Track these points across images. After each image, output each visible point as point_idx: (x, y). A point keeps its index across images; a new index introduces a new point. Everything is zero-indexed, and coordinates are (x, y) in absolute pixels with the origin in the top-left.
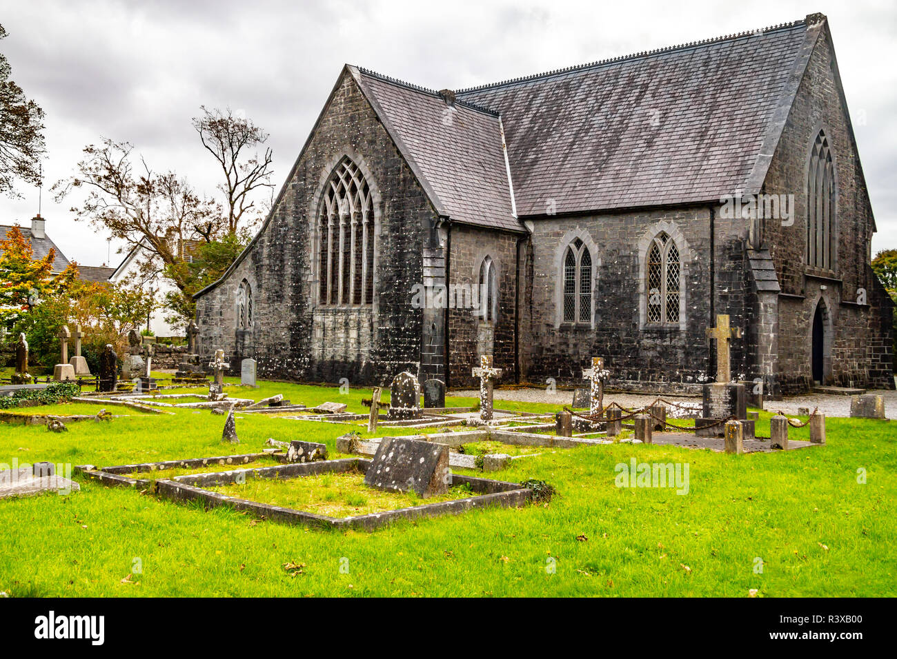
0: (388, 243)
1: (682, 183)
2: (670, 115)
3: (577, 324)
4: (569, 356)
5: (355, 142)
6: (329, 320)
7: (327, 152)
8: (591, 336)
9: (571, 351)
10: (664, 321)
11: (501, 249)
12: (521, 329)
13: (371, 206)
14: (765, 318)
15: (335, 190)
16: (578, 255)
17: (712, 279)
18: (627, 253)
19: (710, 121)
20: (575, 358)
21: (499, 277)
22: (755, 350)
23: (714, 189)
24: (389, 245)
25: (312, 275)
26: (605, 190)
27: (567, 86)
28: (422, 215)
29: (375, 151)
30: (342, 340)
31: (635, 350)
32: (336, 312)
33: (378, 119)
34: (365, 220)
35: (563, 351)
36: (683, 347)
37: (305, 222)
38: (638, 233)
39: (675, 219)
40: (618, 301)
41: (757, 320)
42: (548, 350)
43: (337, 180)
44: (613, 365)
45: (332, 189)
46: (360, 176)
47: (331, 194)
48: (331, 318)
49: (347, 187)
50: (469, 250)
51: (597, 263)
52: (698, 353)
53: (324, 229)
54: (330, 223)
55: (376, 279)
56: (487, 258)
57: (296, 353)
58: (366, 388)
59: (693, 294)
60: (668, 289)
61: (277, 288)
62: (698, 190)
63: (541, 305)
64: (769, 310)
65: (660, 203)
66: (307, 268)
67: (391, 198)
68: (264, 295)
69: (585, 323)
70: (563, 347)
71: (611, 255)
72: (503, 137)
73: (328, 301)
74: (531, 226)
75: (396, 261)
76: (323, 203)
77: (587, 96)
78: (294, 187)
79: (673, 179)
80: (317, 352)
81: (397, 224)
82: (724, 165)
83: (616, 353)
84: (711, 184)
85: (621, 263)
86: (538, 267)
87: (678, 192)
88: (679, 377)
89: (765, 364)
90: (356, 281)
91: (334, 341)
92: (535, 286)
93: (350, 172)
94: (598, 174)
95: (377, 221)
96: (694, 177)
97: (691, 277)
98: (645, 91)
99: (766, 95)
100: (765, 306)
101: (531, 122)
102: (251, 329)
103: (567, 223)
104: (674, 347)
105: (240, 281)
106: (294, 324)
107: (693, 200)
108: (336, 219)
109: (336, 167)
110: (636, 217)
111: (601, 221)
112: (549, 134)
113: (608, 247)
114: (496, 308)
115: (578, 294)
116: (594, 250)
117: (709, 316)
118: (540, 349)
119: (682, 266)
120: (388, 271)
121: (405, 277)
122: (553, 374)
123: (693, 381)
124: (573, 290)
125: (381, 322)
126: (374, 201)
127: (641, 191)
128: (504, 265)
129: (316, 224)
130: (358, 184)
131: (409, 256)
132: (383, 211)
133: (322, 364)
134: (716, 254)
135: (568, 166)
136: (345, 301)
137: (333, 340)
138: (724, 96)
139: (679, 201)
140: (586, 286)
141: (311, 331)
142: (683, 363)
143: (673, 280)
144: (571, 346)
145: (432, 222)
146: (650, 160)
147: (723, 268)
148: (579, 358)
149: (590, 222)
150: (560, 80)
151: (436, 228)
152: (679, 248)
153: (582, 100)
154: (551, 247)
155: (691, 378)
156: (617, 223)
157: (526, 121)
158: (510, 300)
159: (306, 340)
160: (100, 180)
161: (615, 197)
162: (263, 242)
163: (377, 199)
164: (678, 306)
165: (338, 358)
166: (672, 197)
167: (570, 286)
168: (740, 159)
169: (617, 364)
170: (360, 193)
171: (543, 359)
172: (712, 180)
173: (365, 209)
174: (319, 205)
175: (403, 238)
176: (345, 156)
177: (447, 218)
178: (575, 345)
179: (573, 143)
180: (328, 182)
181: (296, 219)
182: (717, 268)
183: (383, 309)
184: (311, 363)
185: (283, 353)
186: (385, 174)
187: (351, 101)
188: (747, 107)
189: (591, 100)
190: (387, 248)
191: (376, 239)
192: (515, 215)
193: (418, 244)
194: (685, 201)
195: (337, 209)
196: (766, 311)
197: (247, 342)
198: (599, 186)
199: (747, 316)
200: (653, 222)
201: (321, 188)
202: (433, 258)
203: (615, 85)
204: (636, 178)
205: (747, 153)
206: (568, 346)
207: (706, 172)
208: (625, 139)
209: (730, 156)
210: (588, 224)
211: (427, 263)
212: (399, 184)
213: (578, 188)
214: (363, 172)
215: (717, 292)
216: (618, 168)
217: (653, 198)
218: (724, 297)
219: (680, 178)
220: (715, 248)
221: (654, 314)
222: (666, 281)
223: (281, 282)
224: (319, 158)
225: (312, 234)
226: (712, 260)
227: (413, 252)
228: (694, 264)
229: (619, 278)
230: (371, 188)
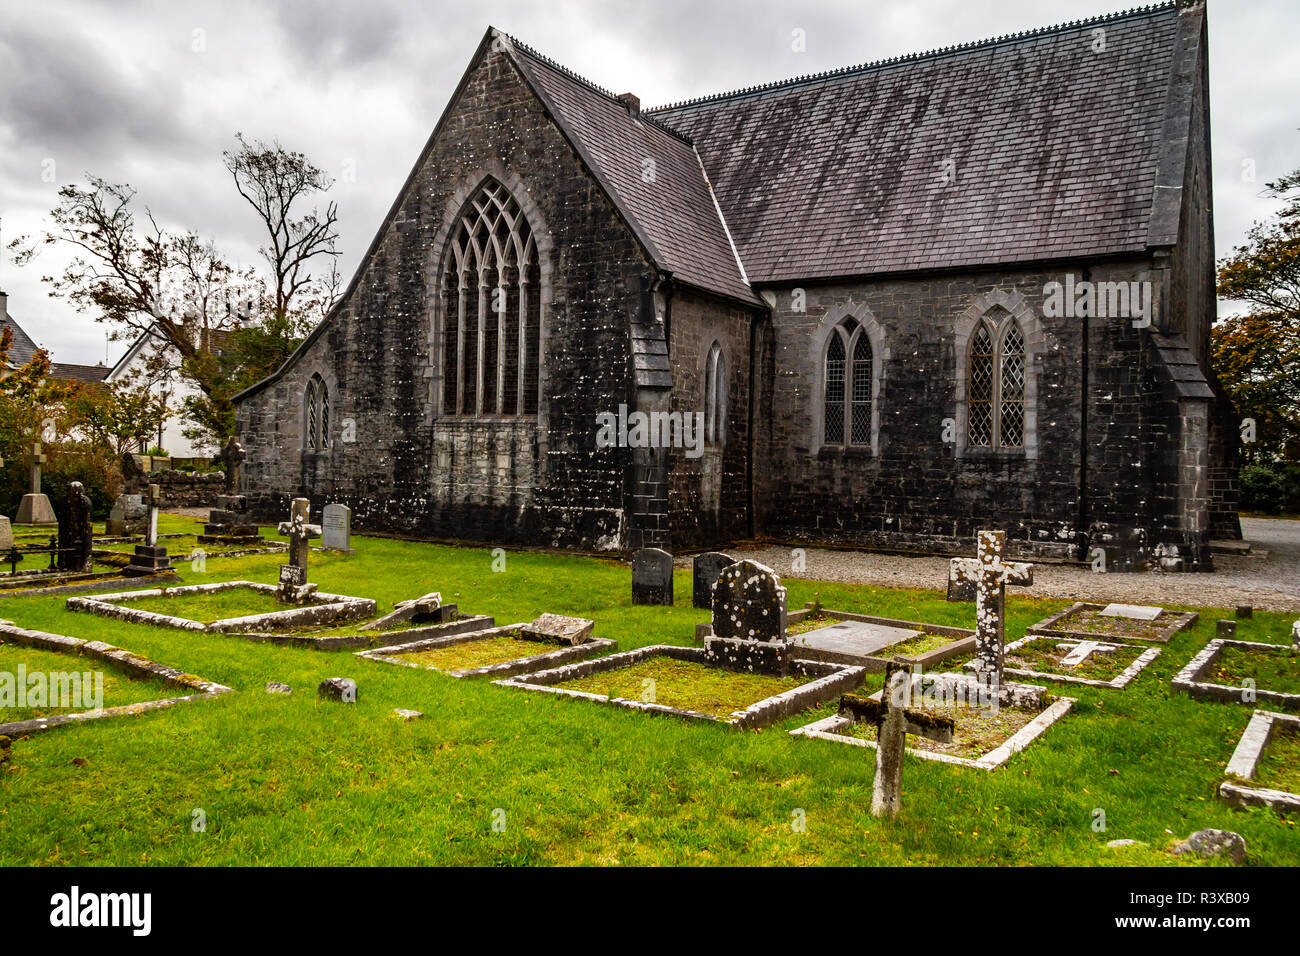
0: (565, 316)
1: (1026, 230)
2: (977, 136)
3: (848, 448)
4: (834, 496)
5: (506, 154)
6: (461, 440)
7: (457, 170)
8: (873, 467)
9: (837, 489)
10: (997, 444)
11: (732, 331)
12: (754, 455)
13: (534, 255)
14: (1189, 438)
15: (471, 231)
16: (849, 343)
17: (1085, 381)
18: (935, 339)
19: (1049, 142)
20: (845, 501)
21: (728, 374)
22: (1173, 491)
23: (1088, 238)
24: (567, 320)
25: (431, 367)
26: (895, 243)
27: (794, 104)
28: (626, 270)
29: (542, 167)
30: (484, 471)
31: (948, 489)
32: (472, 428)
33: (548, 115)
34: (522, 280)
35: (824, 489)
36: (1031, 485)
37: (420, 282)
38: (955, 309)
39: (1018, 286)
40: (919, 413)
41: (1178, 445)
42: (799, 487)
43: (473, 217)
44: (909, 511)
45: (464, 230)
46: (514, 209)
47: (464, 238)
48: (465, 436)
49: (491, 228)
50: (694, 331)
51: (882, 354)
52: (1058, 494)
53: (452, 295)
54: (462, 286)
55: (543, 375)
56: (715, 344)
57: (404, 492)
58: (530, 550)
59: (1050, 404)
60: (1005, 395)
61: (372, 388)
62: (1058, 241)
63: (788, 418)
64: (1196, 428)
65: (996, 260)
66: (423, 357)
67: (571, 241)
68: (349, 398)
69: (862, 446)
70: (825, 483)
71: (907, 342)
72: (705, 174)
73: (459, 409)
74: (772, 301)
75: (579, 345)
76: (448, 253)
77: (831, 115)
78: (399, 227)
79: (1010, 225)
80: (440, 487)
81: (581, 286)
82: (1093, 204)
83: (914, 493)
84: (1080, 232)
85: (924, 356)
86: (782, 362)
87: (1023, 244)
88: (1024, 531)
89: (1189, 514)
90: (506, 377)
91: (470, 474)
92: (777, 389)
93: (497, 202)
94: (876, 221)
95: (544, 281)
96: (1046, 222)
97: (1047, 377)
98: (925, 106)
99: (1136, 105)
100: (1190, 421)
101: (746, 152)
102: (326, 452)
103: (833, 293)
104: (1016, 485)
105: (309, 378)
106: (400, 445)
107: (1055, 255)
108: (472, 278)
109: (473, 194)
110: (951, 284)
111: (891, 291)
112: (778, 168)
113: (902, 330)
114: (726, 423)
115: (848, 401)
116: (878, 334)
117: (1078, 437)
118: (785, 486)
119: (1030, 358)
120: (565, 361)
121: (595, 374)
122: (808, 523)
123: (1050, 537)
124: (841, 396)
125: (553, 443)
126: (541, 247)
127: (957, 244)
128: (735, 357)
129: (438, 287)
130: (511, 223)
131: (603, 337)
132: (556, 264)
133: (450, 506)
134: (1091, 340)
135: (822, 210)
136: (489, 408)
137: (469, 471)
138: (1061, 109)
139: (1031, 257)
140: (863, 388)
141: (430, 456)
142: (1031, 510)
143: (1014, 382)
144: (838, 481)
145: (644, 282)
146: (962, 200)
147: (1103, 363)
148: (850, 501)
149: (871, 293)
150: (781, 96)
151: (651, 291)
152: (1027, 331)
153: (823, 121)
154: (805, 331)
155: (1046, 533)
156: (918, 293)
157: (737, 152)
158: (742, 411)
159: (420, 471)
160: (85, 236)
161: (912, 254)
162: (346, 315)
163: (545, 244)
164: (1020, 421)
165: (477, 500)
166: (1014, 251)
167: (835, 389)
168: (1119, 194)
169: (916, 510)
170: (514, 235)
171: (790, 501)
172: (1079, 226)
173: (523, 262)
174: (443, 256)
175: (592, 308)
176: (489, 177)
177: (668, 274)
178: (845, 480)
179: (822, 179)
180: (458, 220)
181: (403, 279)
182: (1092, 363)
183: (555, 423)
184: (431, 506)
185: (381, 490)
186: (560, 203)
187: (499, 88)
188: (1109, 121)
189: (839, 121)
190: (563, 324)
191: (544, 310)
192: (746, 281)
193: (619, 316)
194: (1039, 257)
195: (473, 262)
196: (1191, 431)
197: (320, 472)
198: (881, 238)
199: (1153, 438)
200: (980, 291)
201: (447, 228)
202: (648, 341)
203: (873, 100)
204: (942, 226)
205: (1132, 185)
206: (832, 481)
207: (1064, 214)
208: (909, 172)
209: (1100, 190)
210: (869, 295)
211: (638, 347)
212: (584, 219)
213: (847, 242)
214: (520, 201)
215: (1093, 401)
216: (907, 212)
217: (981, 254)
218: (1106, 408)
219: (1020, 224)
220: (1090, 332)
221: (980, 434)
222: (1001, 383)
223: (379, 379)
224: (442, 180)
225: (432, 302)
226: (1085, 348)
227: (610, 330)
228: (1052, 356)
229: (921, 378)
230: (534, 228)
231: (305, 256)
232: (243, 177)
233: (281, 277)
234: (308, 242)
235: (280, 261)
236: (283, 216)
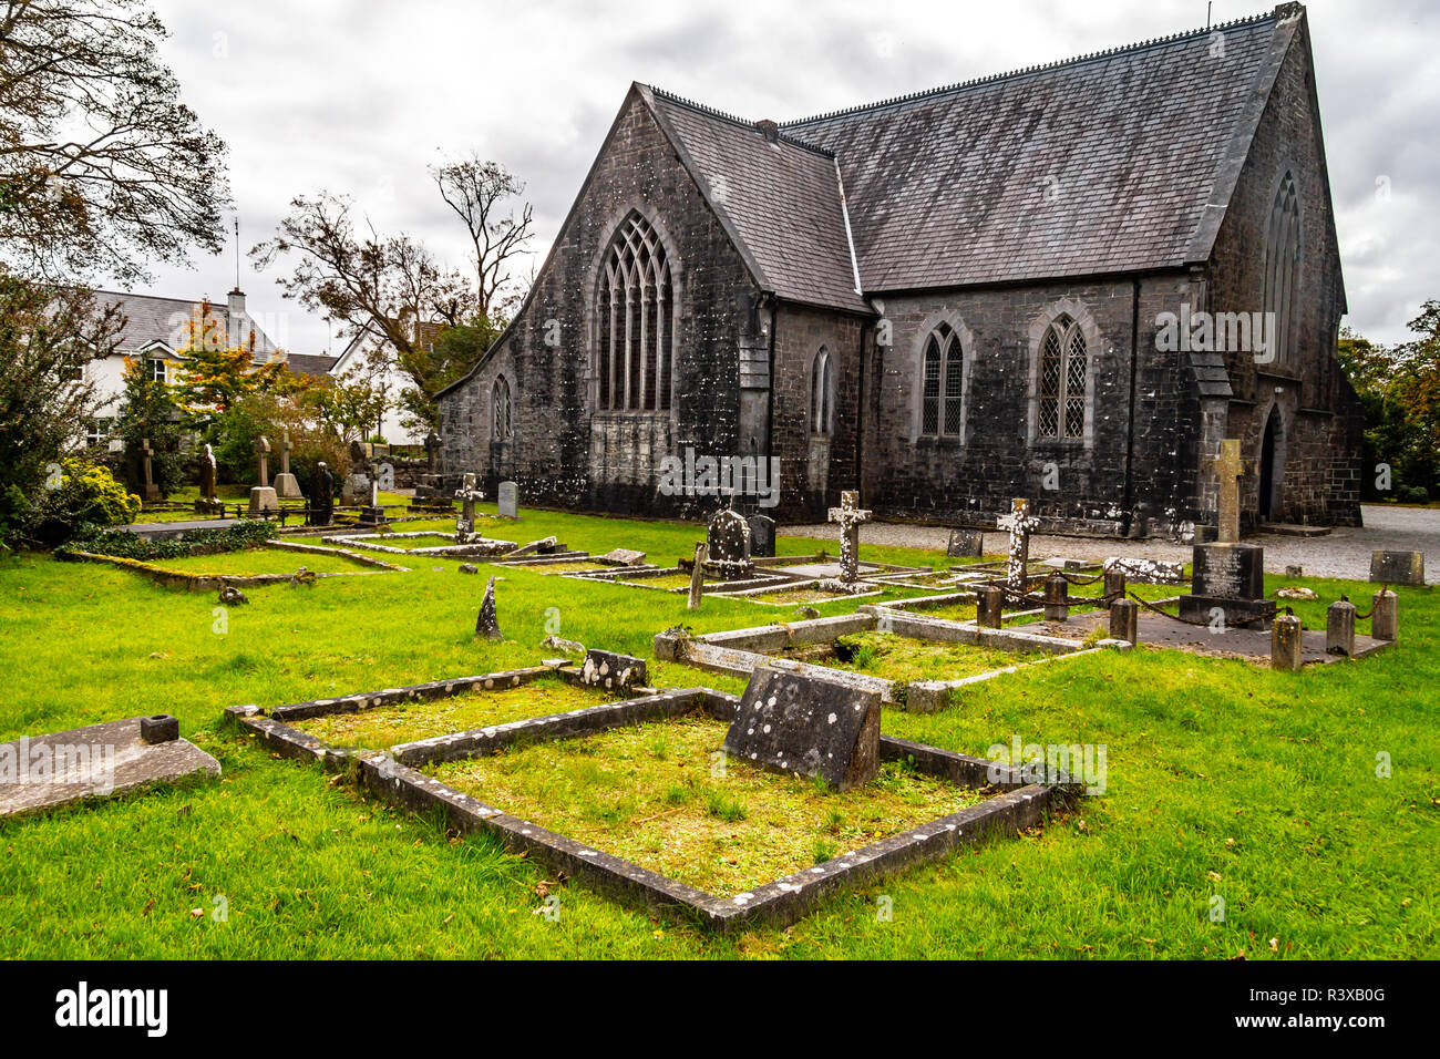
0: (691, 328)
1: (1094, 246)
2: (1076, 151)
3: (941, 438)
4: (929, 480)
5: (646, 190)
6: (612, 430)
7: (609, 204)
8: (960, 455)
9: (931, 474)
10: (1062, 436)
11: (841, 336)
12: (864, 444)
13: (668, 277)
14: (1210, 431)
15: (620, 256)
16: (944, 346)
17: (1133, 381)
18: (1013, 343)
19: (1133, 159)
20: (937, 483)
21: (837, 375)
22: (1194, 477)
23: (1140, 254)
24: (693, 331)
25: (589, 371)
26: (985, 256)
27: (927, 116)
28: (738, 290)
29: (674, 202)
30: (630, 457)
31: (1020, 474)
32: (621, 420)
33: (678, 158)
34: (660, 298)
35: (920, 473)
36: (1088, 471)
37: (580, 299)
38: (1030, 316)
39: (1082, 296)
40: (999, 408)
41: (1199, 437)
42: (901, 472)
43: (622, 243)
44: (989, 493)
45: (615, 255)
46: (654, 237)
47: (615, 261)
48: (615, 428)
49: (636, 253)
50: (800, 339)
51: (970, 356)
52: (1109, 479)
53: (606, 309)
54: (613, 302)
55: (674, 377)
56: (822, 349)
57: (569, 473)
58: (662, 521)
59: (1105, 400)
60: (1069, 392)
61: (544, 387)
62: (1117, 256)
63: (892, 412)
64: (1216, 422)
65: (1062, 274)
66: (583, 361)
67: (696, 266)
68: (526, 396)
69: (952, 436)
70: (922, 468)
71: (990, 345)
72: (841, 186)
73: (611, 405)
74: (880, 307)
75: (702, 353)
76: (603, 273)
77: (956, 128)
78: (564, 251)
79: (1081, 241)
80: (596, 471)
81: (704, 303)
82: (1154, 221)
83: (993, 478)
84: (1135, 248)
85: (1003, 357)
86: (889, 362)
87: (1088, 259)
88: (1081, 510)
89: (1207, 496)
90: (648, 379)
91: (619, 459)
92: (884, 386)
93: (640, 232)
94: (974, 235)
95: (676, 298)
96: (1111, 238)
97: (1103, 377)
98: (1038, 120)
99: (1215, 122)
100: (1210, 416)
101: (879, 165)
102: (509, 441)
103: (931, 302)
104: (1075, 470)
105: (495, 378)
106: (566, 435)
107: (1111, 270)
108: (621, 295)
109: (622, 224)
110: (1027, 294)
111: (978, 300)
112: (903, 182)
113: (986, 335)
114: (834, 417)
115: (942, 397)
116: (967, 338)
117: (1126, 429)
118: (890, 471)
119: (1090, 360)
120: (691, 367)
121: (713, 376)
122: (907, 503)
123: (1101, 517)
124: (936, 392)
125: (682, 434)
126: (673, 271)
127: (1035, 257)
128: (844, 358)
129: (595, 302)
130: (651, 248)
131: (720, 346)
132: (685, 285)
133: (604, 486)
134: (1140, 344)
135: (932, 224)
136: (634, 405)
137: (618, 457)
138: (1154, 122)
139: (1090, 271)
140: (954, 386)
141: (588, 444)
142: (1087, 493)
143: (1077, 380)
144: (932, 467)
145: (751, 300)
146: (1046, 215)
147: (1149, 364)
148: (942, 484)
149: (962, 301)
150: (917, 108)
151: (757, 308)
152: (1087, 336)
153: (949, 134)
154: (908, 335)
155: (1098, 512)
156: (1000, 301)
157: (871, 164)
158: (852, 406)
159: (581, 456)
160: (313, 243)
161: (997, 267)
162: (524, 325)
163: (676, 269)
164: (1082, 415)
165: (624, 480)
166: (1079, 265)
167: (932, 387)
168: (1177, 212)
169: (995, 492)
170: (654, 260)
171: (893, 484)
172: (1137, 242)
173: (660, 283)
174: (598, 277)
175: (711, 322)
176: (634, 210)
177: (772, 294)
178: (938, 466)
179: (938, 193)
180: (610, 246)
181: (568, 296)
182: (1140, 365)
183: (683, 417)
184: (589, 485)
185: (552, 472)
186: (688, 233)
187: (642, 134)
188: (1188, 138)
189: (962, 134)
190: (690, 335)
191: (675, 323)
192: (858, 291)
193: (732, 329)
194: (1098, 271)
195: (622, 282)
196: (1211, 424)
197: (504, 457)
198: (975, 252)
199: (1183, 431)
200: (1051, 300)
201: (601, 253)
202: (752, 350)
203: (995, 113)
204: (1028, 240)
205: (1189, 204)
206: (928, 467)
207: (1128, 230)
208: (1011, 186)
209: (1162, 208)
210: (960, 304)
211: (744, 355)
212: (706, 248)
213: (947, 255)
214: (657, 231)
215: (1139, 397)
216: (1001, 227)
217: (1052, 268)
218: (1149, 404)
219: (1090, 240)
220: (1139, 337)
221: (1049, 426)
222: (1067, 381)
223: (549, 379)
224: (598, 213)
225: (590, 315)
226: (1134, 351)
227: (725, 341)
228: (1108, 358)
229: (1001, 377)
230: (668, 254)
231: (503, 257)
232: (447, 184)
233: (482, 276)
234: (506, 242)
235: (481, 262)
236: (483, 220)
